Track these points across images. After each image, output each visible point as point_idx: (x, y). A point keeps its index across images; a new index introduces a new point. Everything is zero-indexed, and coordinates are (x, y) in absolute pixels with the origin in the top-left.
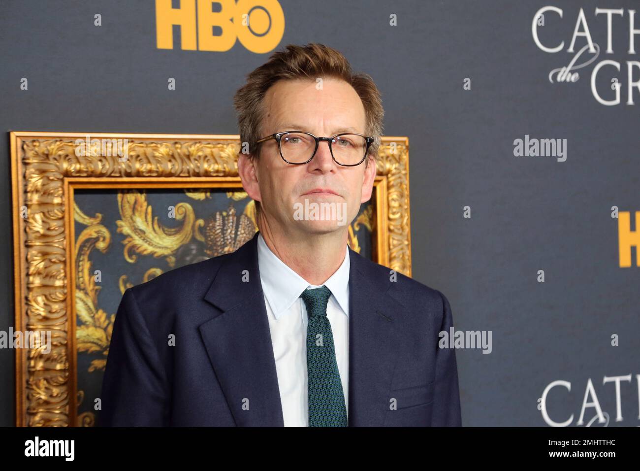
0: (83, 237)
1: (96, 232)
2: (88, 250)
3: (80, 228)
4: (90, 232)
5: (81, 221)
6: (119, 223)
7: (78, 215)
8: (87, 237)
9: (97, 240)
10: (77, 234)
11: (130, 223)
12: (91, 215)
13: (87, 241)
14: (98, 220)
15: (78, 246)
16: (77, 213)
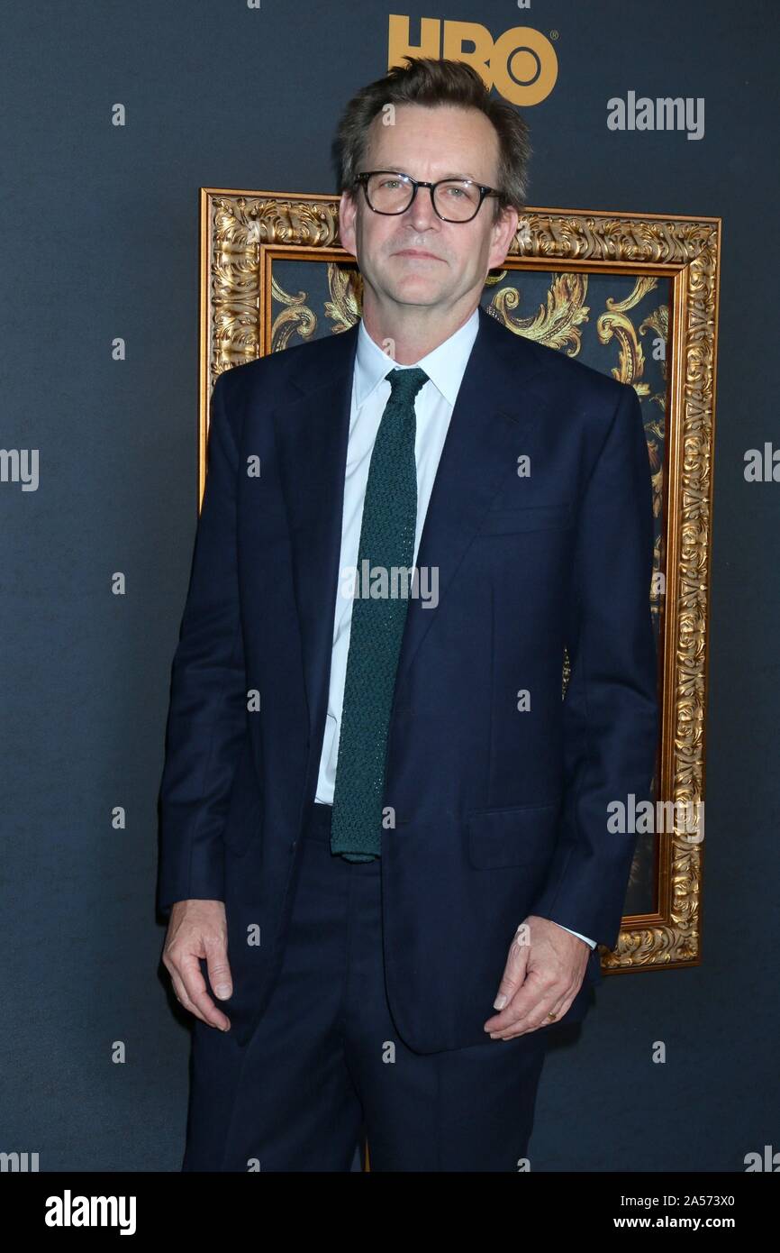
0: (281, 319)
1: (297, 314)
2: (286, 335)
3: (278, 307)
4: (292, 314)
5: (280, 299)
6: (328, 305)
7: (277, 293)
8: (286, 319)
9: (299, 323)
10: (274, 317)
11: (342, 307)
12: (293, 294)
13: (287, 323)
14: (302, 300)
15: (274, 329)
16: (276, 289)
